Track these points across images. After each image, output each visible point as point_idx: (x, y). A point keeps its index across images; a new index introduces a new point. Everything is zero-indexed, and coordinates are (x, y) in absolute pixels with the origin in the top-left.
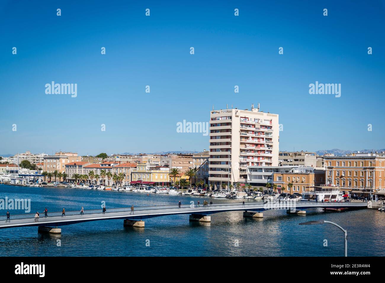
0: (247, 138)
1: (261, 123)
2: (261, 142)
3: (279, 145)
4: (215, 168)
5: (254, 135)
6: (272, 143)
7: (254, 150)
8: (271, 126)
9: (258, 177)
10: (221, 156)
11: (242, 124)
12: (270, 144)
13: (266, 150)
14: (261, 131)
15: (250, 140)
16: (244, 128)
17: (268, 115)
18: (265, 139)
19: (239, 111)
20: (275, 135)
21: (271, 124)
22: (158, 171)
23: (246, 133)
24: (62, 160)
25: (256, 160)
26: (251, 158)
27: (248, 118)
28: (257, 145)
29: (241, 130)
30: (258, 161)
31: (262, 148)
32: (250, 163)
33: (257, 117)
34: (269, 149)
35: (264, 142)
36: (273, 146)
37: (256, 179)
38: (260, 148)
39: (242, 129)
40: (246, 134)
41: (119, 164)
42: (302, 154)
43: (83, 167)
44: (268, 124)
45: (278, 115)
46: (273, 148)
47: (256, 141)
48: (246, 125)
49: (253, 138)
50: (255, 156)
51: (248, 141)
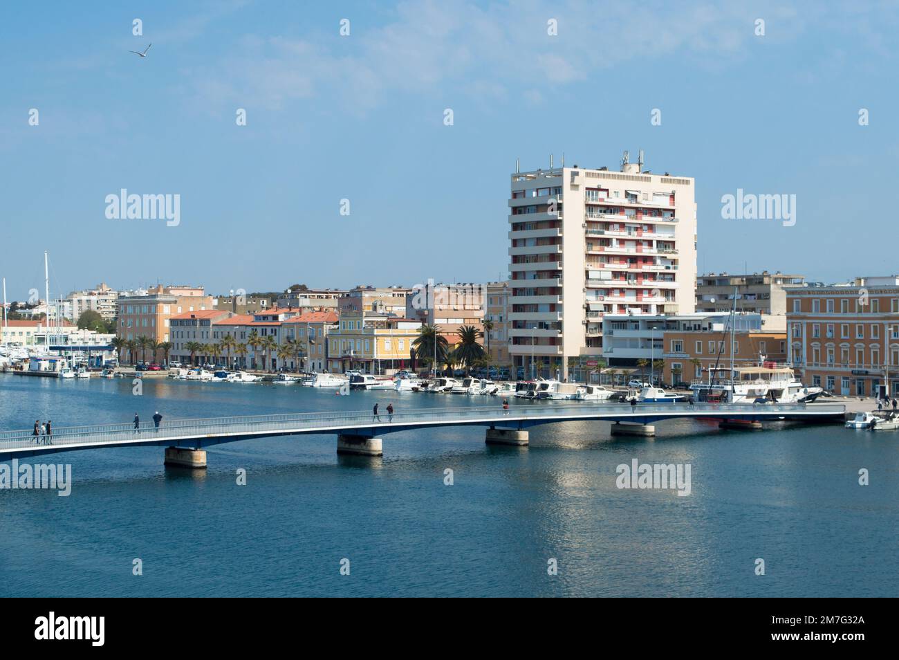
0: (607, 242)
1: (644, 202)
2: (646, 251)
3: (697, 259)
4: (525, 321)
5: (624, 234)
6: (676, 253)
7: (626, 272)
8: (672, 208)
9: (628, 343)
10: (537, 292)
11: (590, 207)
12: (670, 256)
13: (658, 271)
14: (645, 222)
15: (615, 249)
16: (597, 217)
17: (663, 181)
18: (655, 244)
19: (582, 172)
20: (685, 231)
21: (674, 205)
22: (390, 332)
23: (601, 230)
24: (163, 307)
25: (630, 299)
26: (617, 294)
27: (607, 190)
28: (633, 260)
29: (587, 222)
30: (637, 301)
31: (647, 268)
32: (615, 308)
33: (632, 186)
34: (668, 268)
35: (652, 251)
36: (680, 262)
37: (626, 347)
38: (641, 268)
39: (590, 219)
40: (603, 233)
41: (298, 314)
42: (766, 280)
43: (213, 325)
44: (664, 203)
45: (692, 180)
46: (679, 266)
47: (631, 250)
48: (603, 209)
49: (622, 242)
50: (628, 289)
51: (608, 250)
